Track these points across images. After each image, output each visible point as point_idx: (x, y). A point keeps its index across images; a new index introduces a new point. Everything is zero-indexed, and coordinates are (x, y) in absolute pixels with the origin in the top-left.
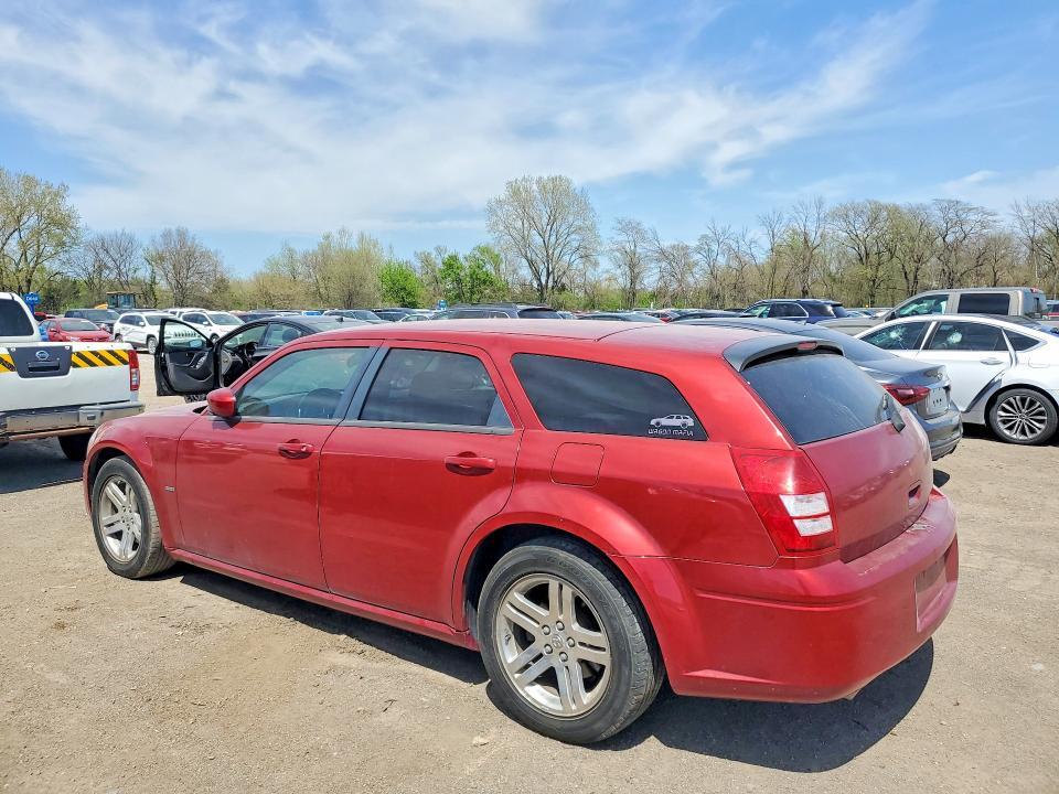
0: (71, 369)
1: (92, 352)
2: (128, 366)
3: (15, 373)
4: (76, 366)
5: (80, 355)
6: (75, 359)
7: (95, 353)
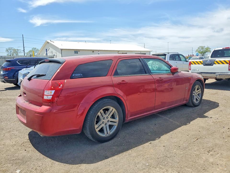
0: (214, 64)
1: (219, 61)
2: (228, 64)
3: (202, 65)
4: (215, 64)
5: (217, 62)
6: (215, 62)
7: (220, 61)
